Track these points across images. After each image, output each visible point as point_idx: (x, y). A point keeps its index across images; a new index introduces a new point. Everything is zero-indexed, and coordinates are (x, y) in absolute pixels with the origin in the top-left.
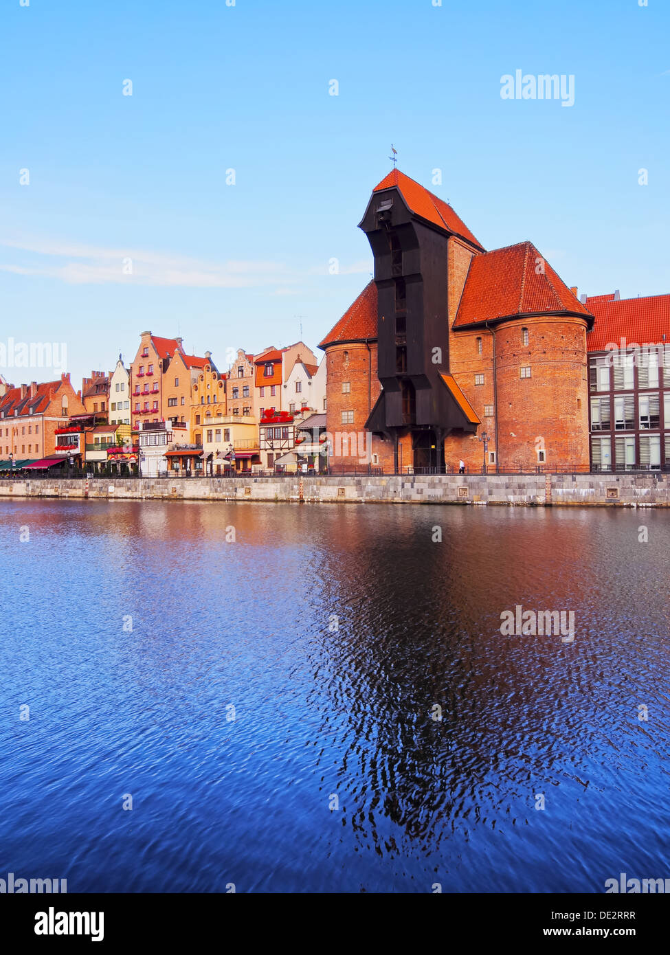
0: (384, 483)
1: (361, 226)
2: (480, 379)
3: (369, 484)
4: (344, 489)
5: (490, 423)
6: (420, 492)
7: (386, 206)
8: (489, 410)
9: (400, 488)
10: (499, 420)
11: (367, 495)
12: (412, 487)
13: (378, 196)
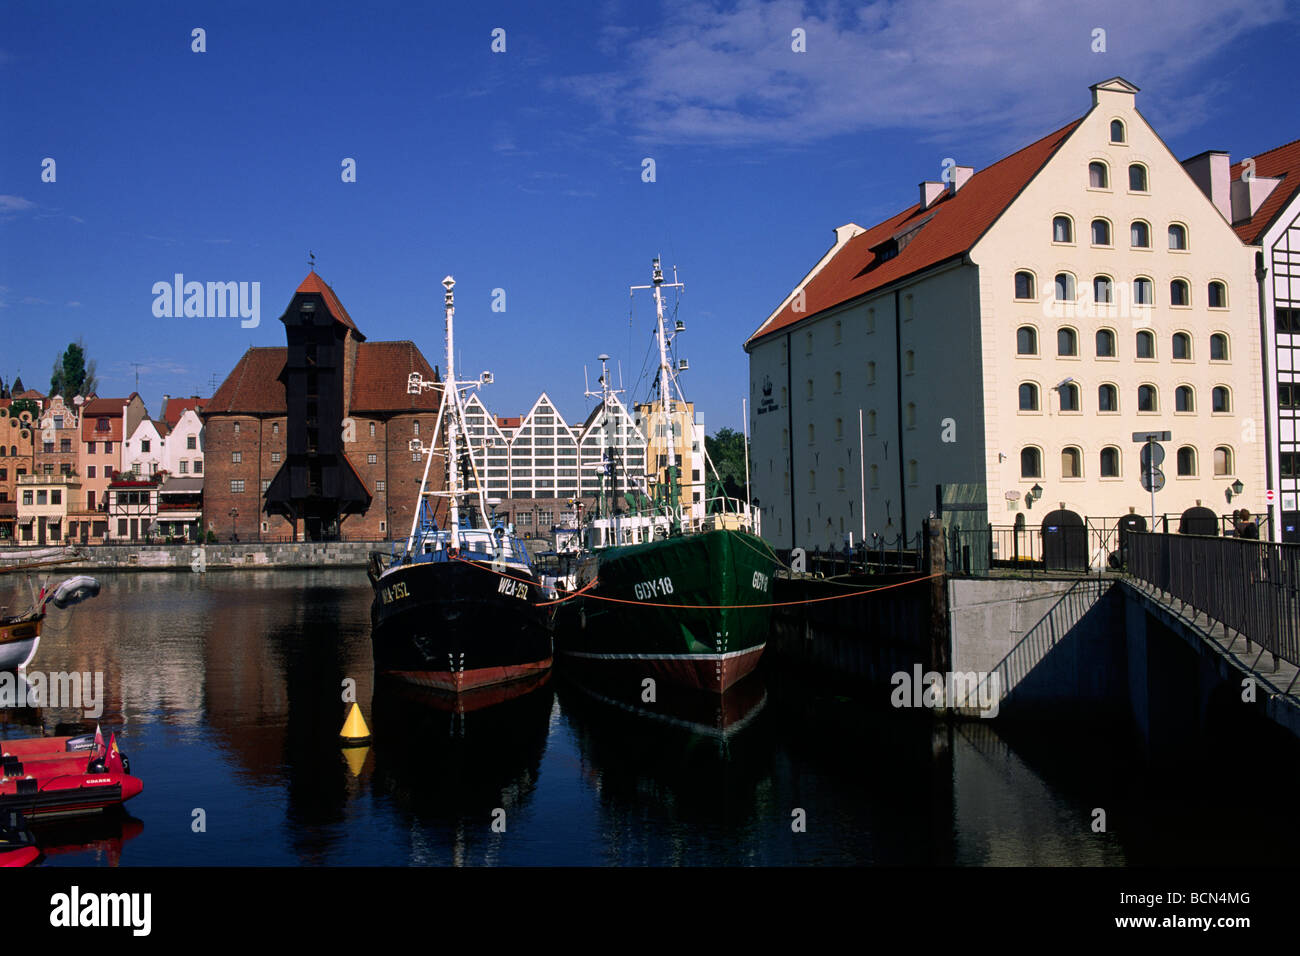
0: (296, 549)
1: (283, 319)
2: (373, 459)
3: (281, 550)
4: (252, 556)
5: (382, 497)
6: (332, 556)
7: (308, 307)
8: (382, 486)
9: (312, 554)
10: (391, 494)
11: (278, 560)
12: (325, 552)
13: (300, 298)
